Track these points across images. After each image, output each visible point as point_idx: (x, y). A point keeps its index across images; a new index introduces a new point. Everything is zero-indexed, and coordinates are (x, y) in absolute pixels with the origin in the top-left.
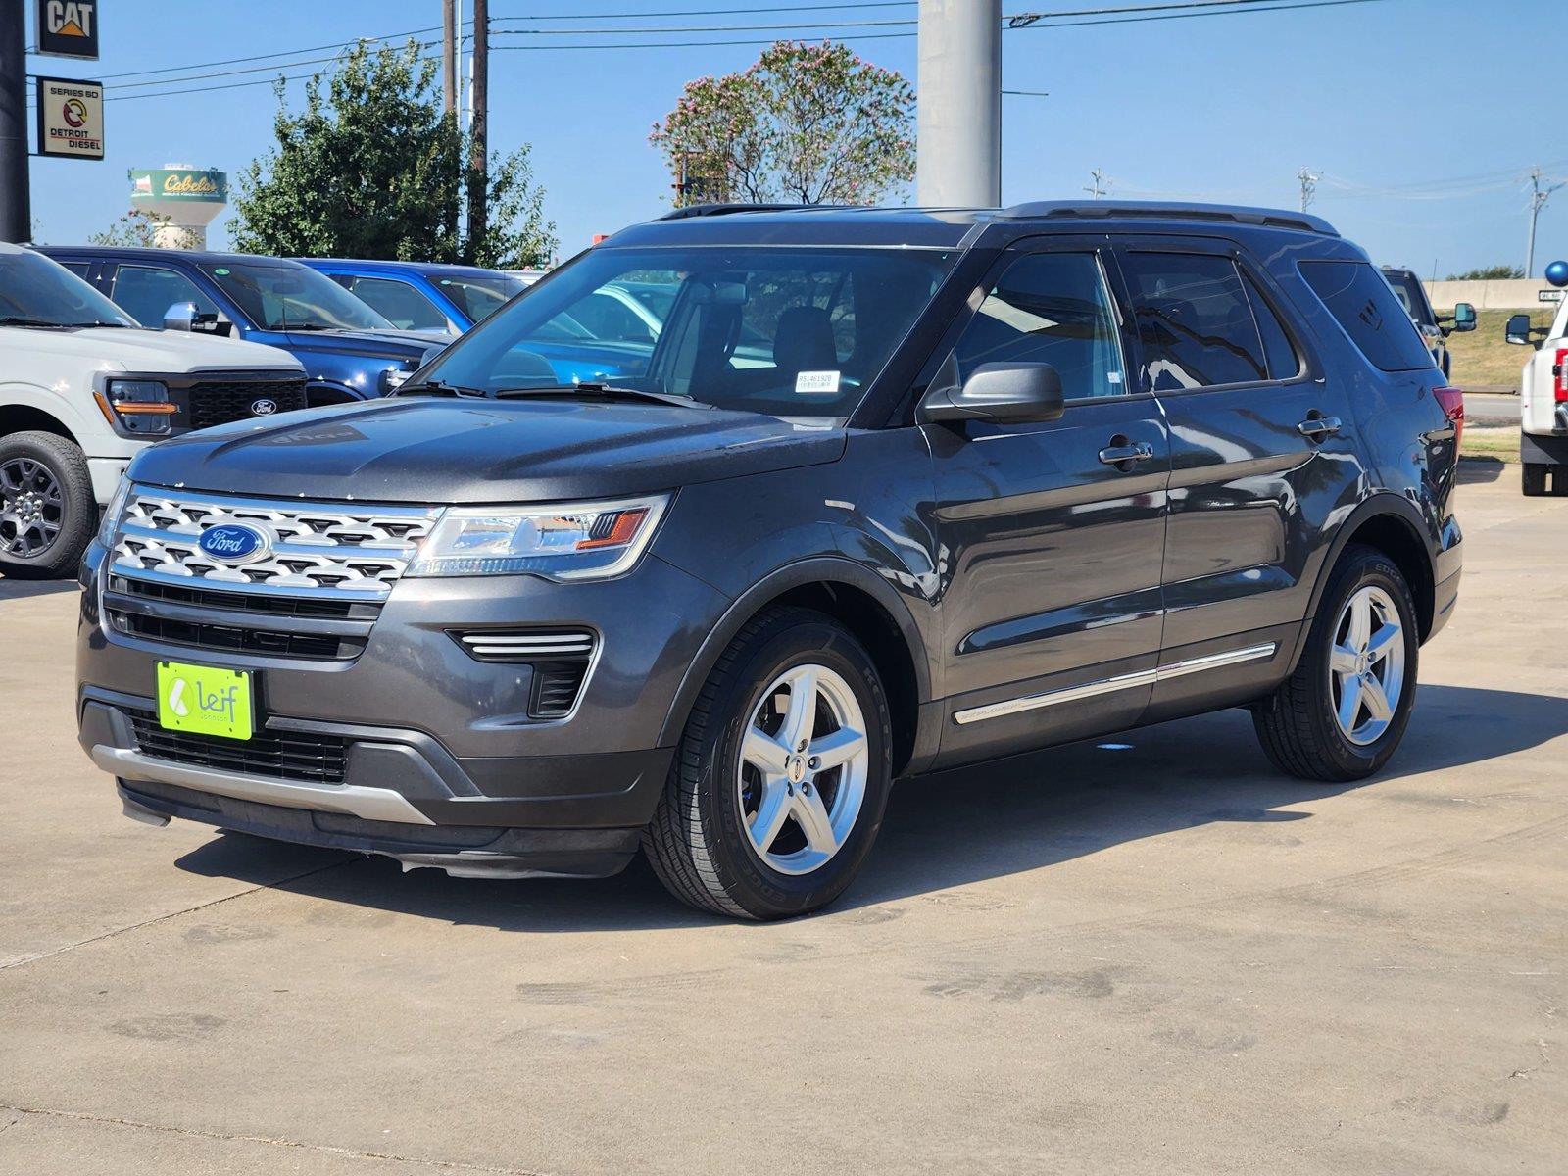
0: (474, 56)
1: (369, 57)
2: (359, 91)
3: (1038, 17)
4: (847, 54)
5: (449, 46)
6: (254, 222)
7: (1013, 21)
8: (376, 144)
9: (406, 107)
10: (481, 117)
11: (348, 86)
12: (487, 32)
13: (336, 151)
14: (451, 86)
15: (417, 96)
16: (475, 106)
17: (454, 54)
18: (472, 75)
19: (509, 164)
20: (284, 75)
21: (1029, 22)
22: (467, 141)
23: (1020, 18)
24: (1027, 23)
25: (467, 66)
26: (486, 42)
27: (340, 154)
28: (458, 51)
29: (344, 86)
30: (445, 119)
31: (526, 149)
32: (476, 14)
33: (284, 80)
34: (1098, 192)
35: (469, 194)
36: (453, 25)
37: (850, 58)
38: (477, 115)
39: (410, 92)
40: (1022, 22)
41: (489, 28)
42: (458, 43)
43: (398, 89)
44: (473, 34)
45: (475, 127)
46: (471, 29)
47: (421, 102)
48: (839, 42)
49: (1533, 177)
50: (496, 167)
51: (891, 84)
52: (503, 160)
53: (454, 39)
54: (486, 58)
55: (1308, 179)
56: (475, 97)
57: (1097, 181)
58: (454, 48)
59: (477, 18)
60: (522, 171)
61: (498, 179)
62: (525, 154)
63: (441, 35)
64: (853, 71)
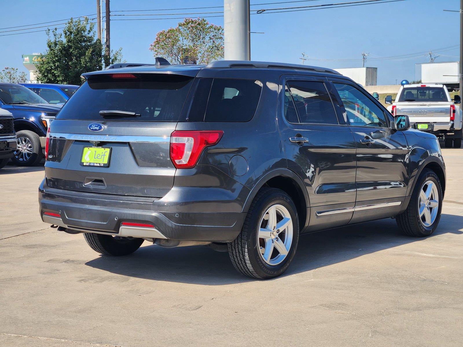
0: (106, 22)
1: (73, 23)
2: (71, 33)
3: (265, 10)
4: (205, 21)
5: (99, 19)
6: (41, 71)
7: (258, 12)
8: (76, 48)
9: (86, 37)
10: (108, 40)
11: (68, 32)
12: (109, 15)
13: (65, 50)
14: (99, 31)
15: (88, 34)
16: (106, 37)
17: (100, 22)
18: (105, 28)
19: (116, 54)
20: (49, 28)
21: (263, 12)
22: (104, 47)
23: (260, 11)
24: (262, 12)
25: (104, 25)
26: (109, 18)
27: (66, 52)
28: (101, 21)
29: (67, 31)
30: (97, 40)
31: (121, 49)
32: (106, 10)
33: (49, 30)
34: (304, 59)
35: (105, 62)
36: (100, 13)
37: (206, 23)
38: (107, 39)
39: (86, 33)
40: (260, 12)
41: (110, 14)
42: (101, 18)
43: (82, 32)
44: (105, 16)
45: (106, 43)
46: (105, 15)
47: (90, 35)
48: (202, 18)
49: (430, 54)
50: (112, 54)
51: (219, 30)
52: (114, 53)
53: (100, 17)
54: (109, 23)
55: (364, 55)
56: (106, 34)
57: (304, 56)
58: (100, 20)
59: (107, 11)
60: (119, 56)
61: (113, 58)
62: (120, 51)
63: (96, 16)
64: (208, 26)
